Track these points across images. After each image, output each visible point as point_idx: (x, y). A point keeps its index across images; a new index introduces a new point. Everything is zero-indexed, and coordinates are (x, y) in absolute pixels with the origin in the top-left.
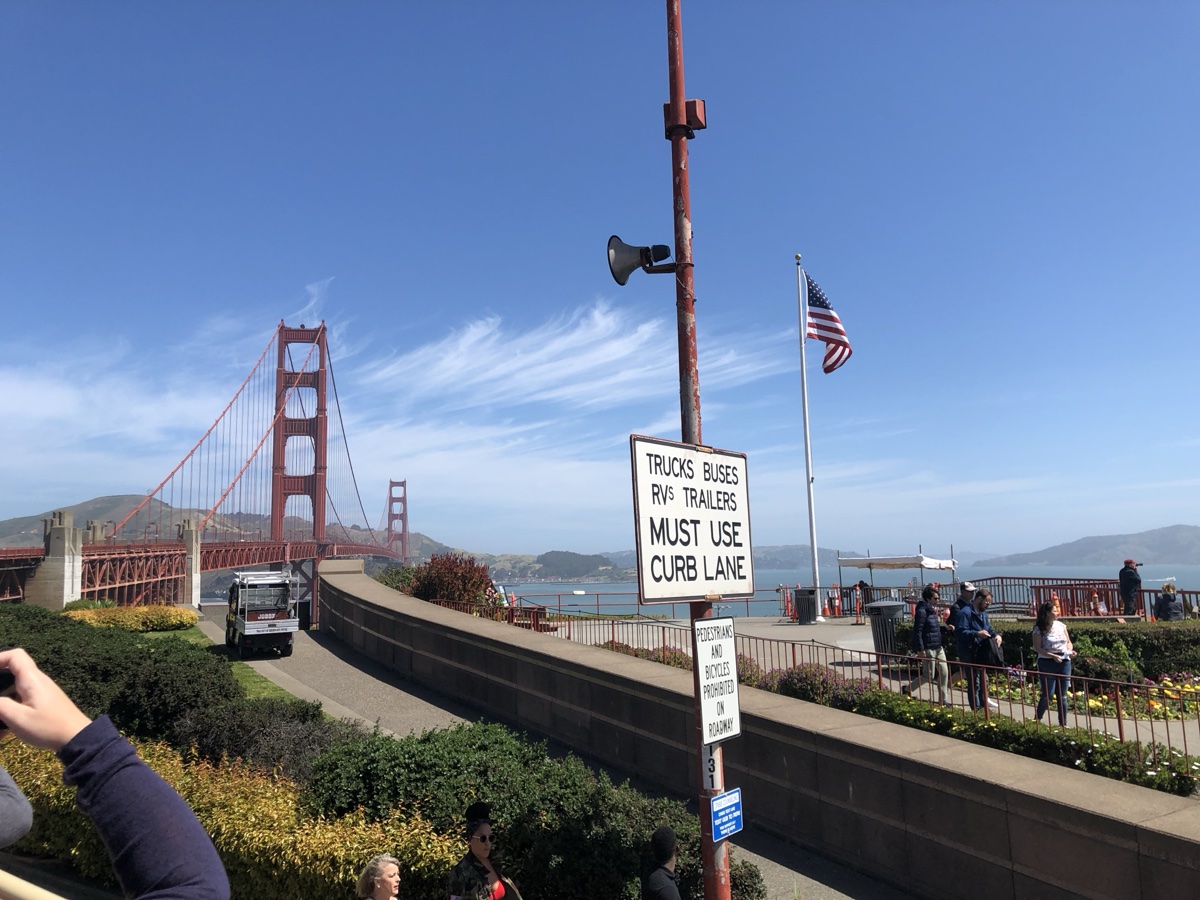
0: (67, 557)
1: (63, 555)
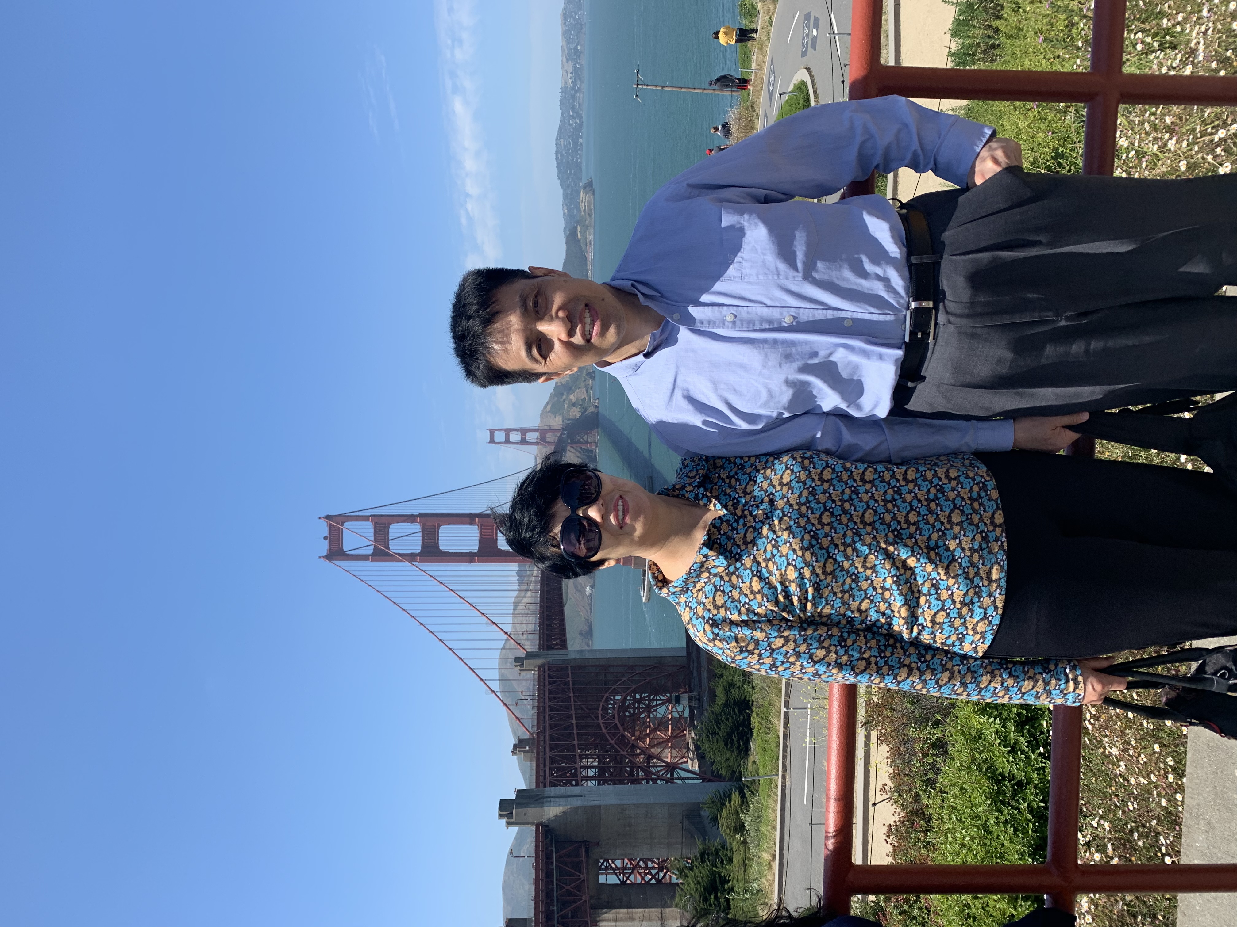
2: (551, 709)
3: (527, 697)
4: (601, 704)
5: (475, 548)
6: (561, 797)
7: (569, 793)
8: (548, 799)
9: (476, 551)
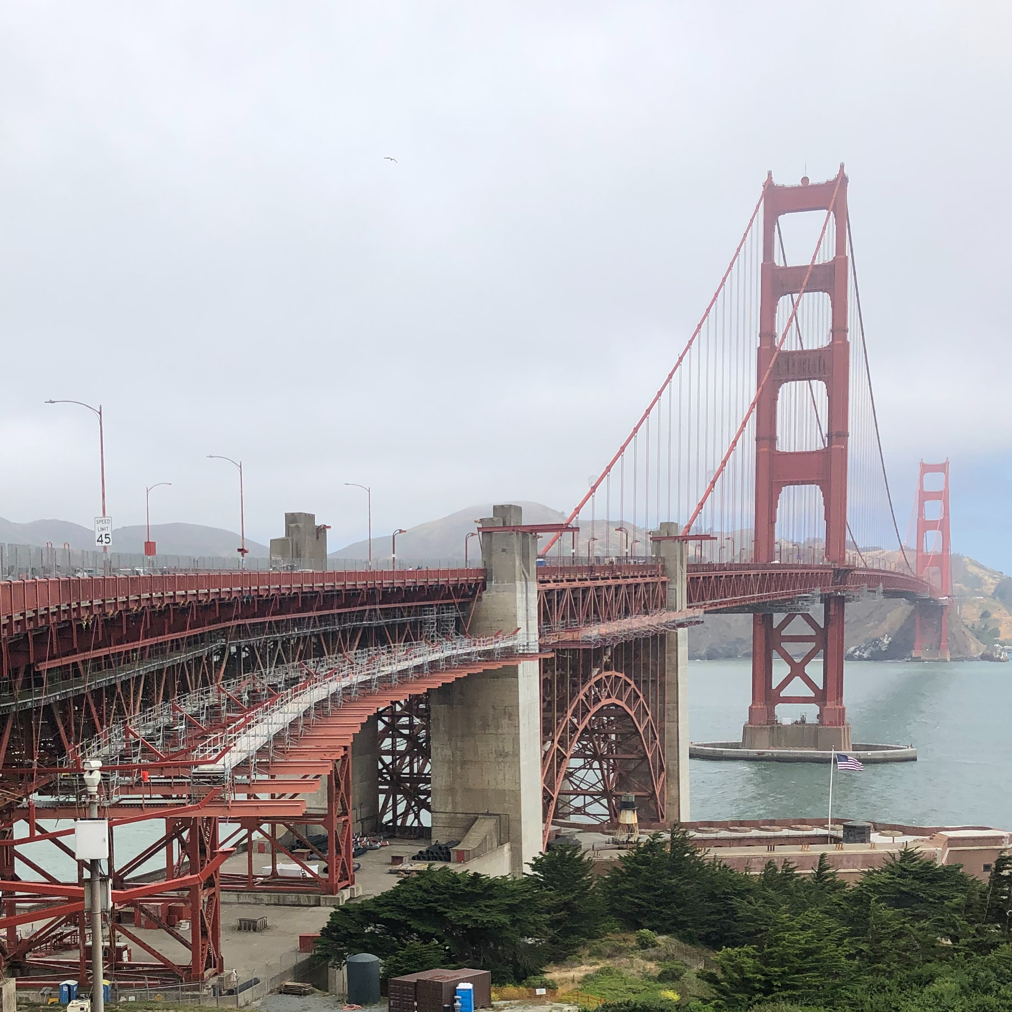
0: (519, 585)
1: (513, 581)
2: (618, 587)
3: (629, 547)
4: (622, 675)
5: (782, 445)
6: (527, 610)
7: (529, 622)
8: (524, 591)
9: (779, 448)
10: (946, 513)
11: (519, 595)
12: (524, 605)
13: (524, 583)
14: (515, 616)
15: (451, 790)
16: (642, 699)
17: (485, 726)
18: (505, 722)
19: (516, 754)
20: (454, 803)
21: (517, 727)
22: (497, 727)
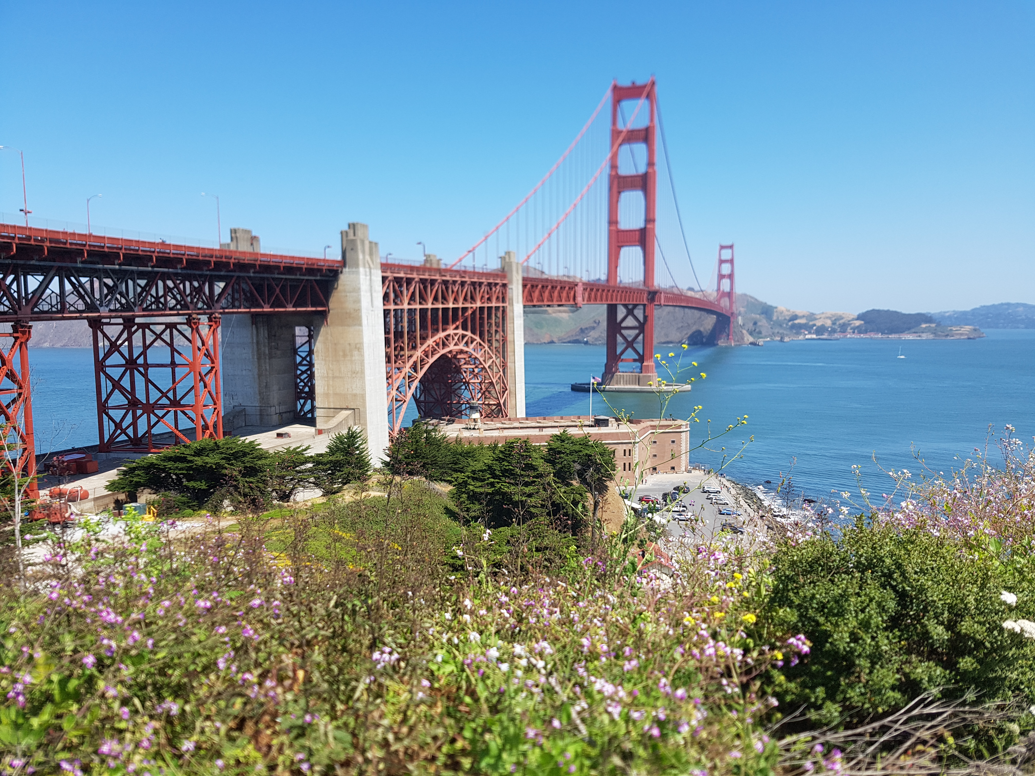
0: (362, 270)
1: (358, 267)
2: (463, 283)
5: (621, 226)
9: (619, 227)
10: (732, 271)
11: (362, 277)
12: (368, 283)
13: (368, 270)
14: (359, 289)
15: (327, 395)
16: (487, 348)
17: (345, 355)
18: (356, 353)
19: (363, 372)
20: (329, 402)
21: (362, 356)
22: (352, 356)
